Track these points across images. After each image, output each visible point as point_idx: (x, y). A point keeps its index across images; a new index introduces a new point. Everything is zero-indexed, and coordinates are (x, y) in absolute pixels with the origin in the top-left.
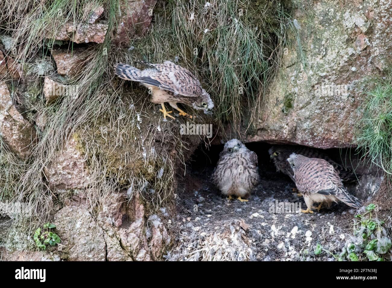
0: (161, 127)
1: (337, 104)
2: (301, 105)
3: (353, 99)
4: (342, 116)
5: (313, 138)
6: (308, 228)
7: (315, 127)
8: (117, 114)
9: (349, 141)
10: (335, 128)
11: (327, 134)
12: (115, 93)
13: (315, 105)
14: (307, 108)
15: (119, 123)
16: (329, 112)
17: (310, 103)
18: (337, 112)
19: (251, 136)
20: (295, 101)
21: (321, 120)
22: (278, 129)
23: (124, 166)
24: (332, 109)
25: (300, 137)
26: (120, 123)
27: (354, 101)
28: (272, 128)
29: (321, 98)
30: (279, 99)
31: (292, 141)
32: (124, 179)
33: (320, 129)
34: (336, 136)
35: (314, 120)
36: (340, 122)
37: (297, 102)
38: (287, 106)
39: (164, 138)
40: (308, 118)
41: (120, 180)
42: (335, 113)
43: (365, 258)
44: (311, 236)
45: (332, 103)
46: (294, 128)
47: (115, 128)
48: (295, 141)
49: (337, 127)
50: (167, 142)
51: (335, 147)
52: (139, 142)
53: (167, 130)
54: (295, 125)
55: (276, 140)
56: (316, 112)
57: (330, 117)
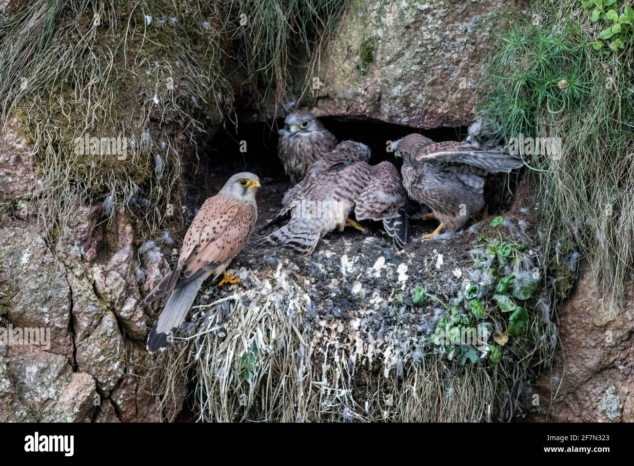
0: (159, 97)
1: (448, 55)
2: (388, 58)
3: (474, 47)
4: (455, 75)
5: (409, 112)
6: (401, 259)
7: (411, 93)
8: (86, 75)
9: (467, 116)
10: (445, 94)
11: (431, 105)
12: (83, 42)
13: (411, 57)
14: (399, 63)
16: (433, 68)
17: (403, 54)
18: (447, 69)
20: (379, 51)
21: (421, 82)
22: (351, 97)
23: (99, 163)
24: (438, 64)
25: (387, 111)
26: (91, 91)
27: (476, 50)
28: (340, 95)
29: (420, 46)
30: (351, 48)
31: (374, 117)
32: (99, 182)
33: (420, 97)
34: (445, 109)
35: (410, 82)
36: (452, 85)
37: (382, 53)
38: (366, 60)
39: (165, 115)
40: (400, 79)
41: (92, 184)
42: (445, 70)
43: (496, 307)
44: (407, 273)
45: (439, 53)
46: (377, 96)
47: (84, 99)
48: (379, 117)
49: (448, 92)
50: (170, 121)
51: (445, 125)
52: (122, 122)
53: (168, 102)
54: (378, 91)
55: (347, 116)
56: (412, 68)
57: (435, 77)
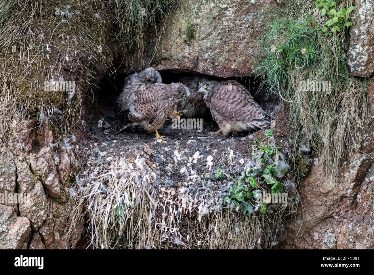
0: (69, 57)
1: (237, 35)
2: (203, 36)
3: (252, 30)
4: (241, 46)
5: (214, 68)
6: (209, 153)
7: (216, 57)
8: (27, 44)
9: (248, 70)
10: (235, 58)
11: (227, 63)
12: (26, 24)
13: (216, 36)
14: (209, 39)
15: (29, 53)
16: (229, 42)
17: (212, 34)
18: (237, 43)
19: (155, 65)
20: (197, 32)
21: (222, 50)
22: (181, 58)
23: (33, 94)
24: (232, 40)
25: (202, 66)
27: (253, 32)
28: (175, 57)
29: (221, 29)
30: (181, 30)
31: (194, 70)
32: (33, 106)
33: (221, 59)
34: (236, 66)
35: (215, 50)
36: (240, 52)
37: (199, 33)
38: (190, 37)
39: (72, 67)
40: (209, 48)
41: (30, 107)
42: (236, 43)
43: (264, 181)
44: (212, 161)
45: (233, 33)
46: (196, 58)
47: (25, 57)
48: (197, 70)
49: (237, 56)
50: (75, 71)
51: (235, 75)
52: (48, 71)
53: (74, 59)
54: (197, 55)
55: (179, 69)
56: (217, 42)
57: (230, 47)
